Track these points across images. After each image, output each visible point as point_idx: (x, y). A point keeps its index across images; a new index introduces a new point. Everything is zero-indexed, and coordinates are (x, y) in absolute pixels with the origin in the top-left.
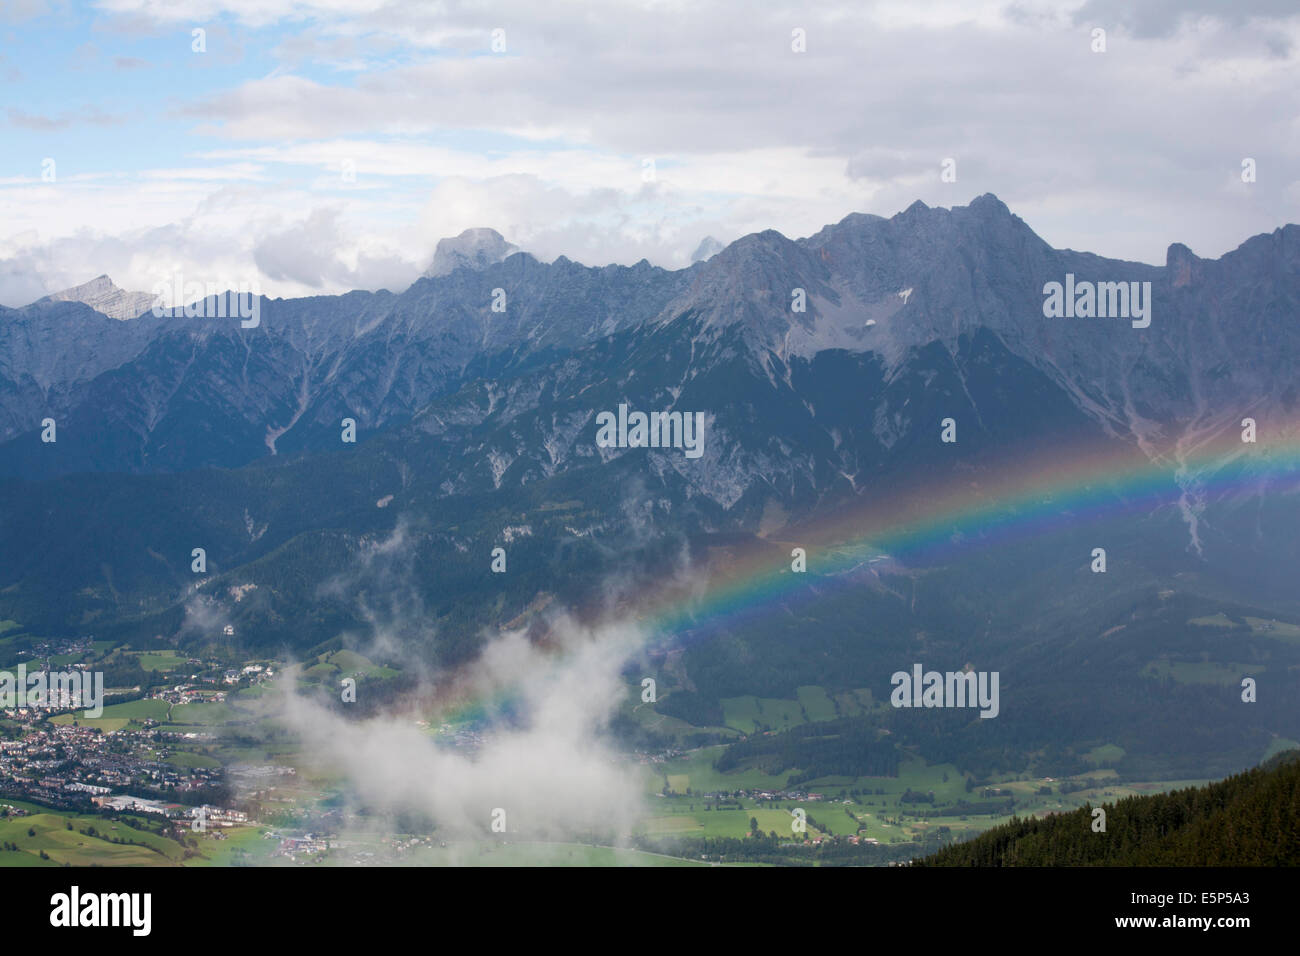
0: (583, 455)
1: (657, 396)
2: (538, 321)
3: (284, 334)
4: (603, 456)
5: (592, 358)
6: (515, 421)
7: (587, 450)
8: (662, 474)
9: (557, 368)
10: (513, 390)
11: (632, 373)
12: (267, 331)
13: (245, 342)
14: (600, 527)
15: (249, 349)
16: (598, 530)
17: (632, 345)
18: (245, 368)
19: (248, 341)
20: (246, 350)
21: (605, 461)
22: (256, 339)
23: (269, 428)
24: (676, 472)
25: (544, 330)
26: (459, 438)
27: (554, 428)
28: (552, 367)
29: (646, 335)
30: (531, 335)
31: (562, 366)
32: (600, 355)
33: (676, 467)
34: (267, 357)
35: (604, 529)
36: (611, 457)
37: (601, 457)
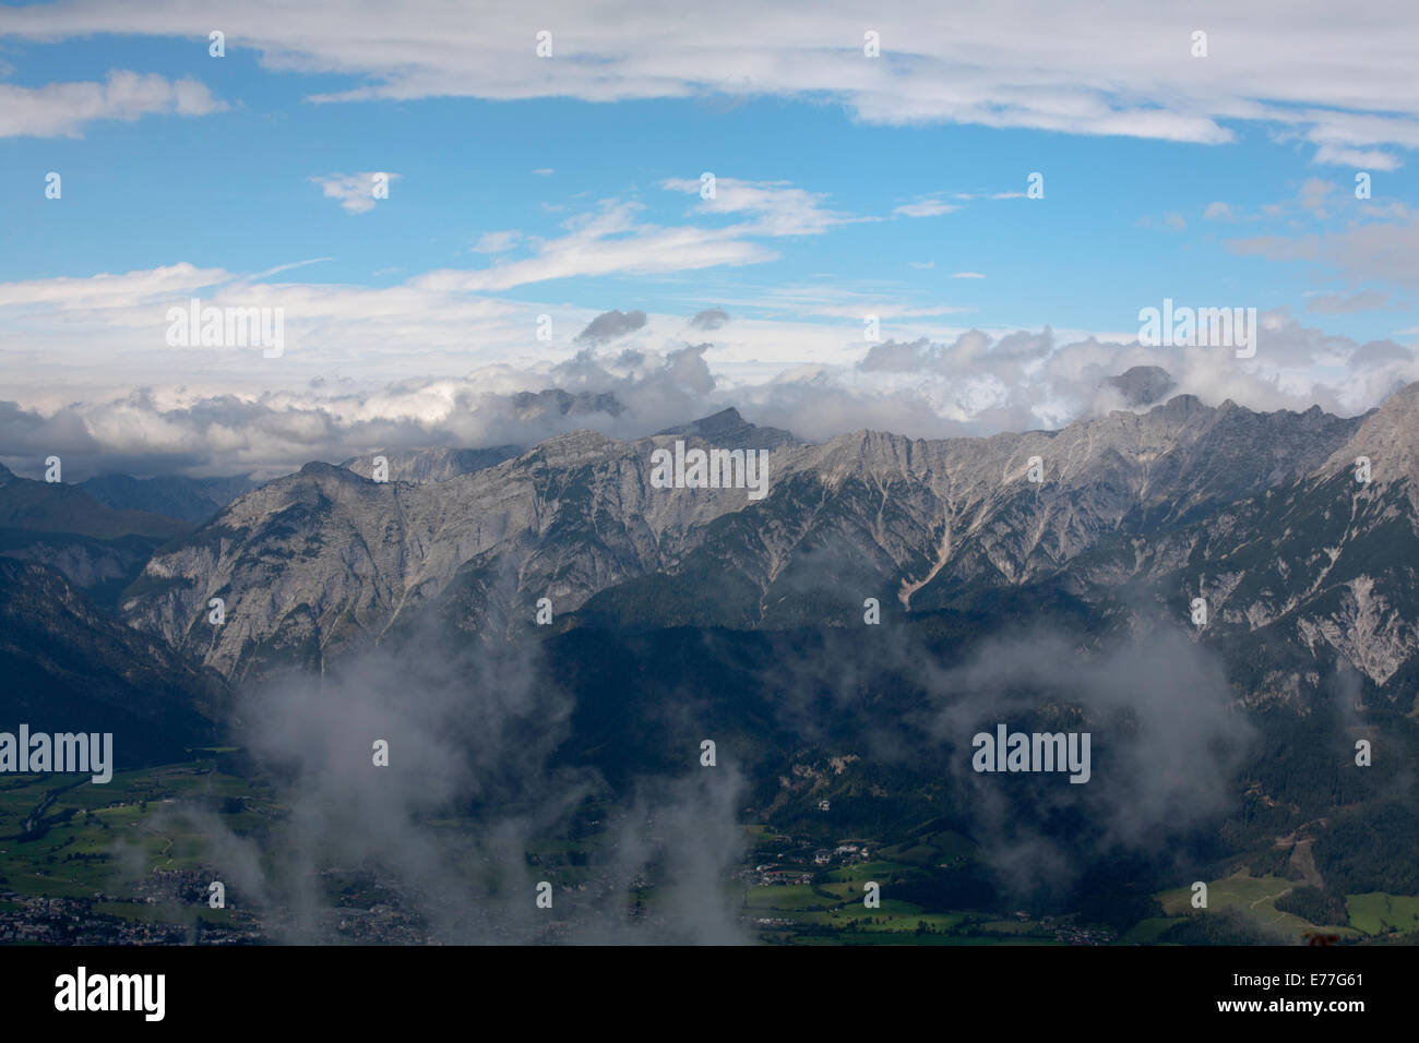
0: (1230, 621)
1: (1314, 557)
2: (1200, 471)
3: (925, 478)
4: (1252, 623)
5: (1248, 514)
6: (1159, 582)
7: (1235, 615)
8: (1311, 645)
9: (1209, 525)
10: (1161, 547)
11: (1287, 532)
12: (905, 475)
13: (880, 487)
14: (1242, 702)
15: (885, 494)
16: (1240, 705)
17: (1291, 500)
18: (880, 515)
19: (884, 486)
20: (881, 495)
21: (1253, 628)
22: (893, 484)
23: (904, 582)
24: (1327, 642)
25: (1206, 480)
26: (1100, 599)
27: (1201, 591)
28: (1204, 523)
29: (1306, 490)
30: (1192, 486)
31: (1215, 522)
32: (1257, 510)
33: (1328, 637)
34: (904, 503)
35: (1246, 704)
36: (1261, 624)
37: (1249, 623)
